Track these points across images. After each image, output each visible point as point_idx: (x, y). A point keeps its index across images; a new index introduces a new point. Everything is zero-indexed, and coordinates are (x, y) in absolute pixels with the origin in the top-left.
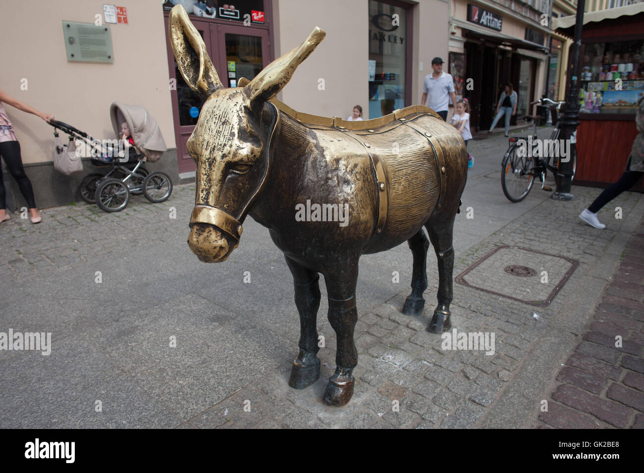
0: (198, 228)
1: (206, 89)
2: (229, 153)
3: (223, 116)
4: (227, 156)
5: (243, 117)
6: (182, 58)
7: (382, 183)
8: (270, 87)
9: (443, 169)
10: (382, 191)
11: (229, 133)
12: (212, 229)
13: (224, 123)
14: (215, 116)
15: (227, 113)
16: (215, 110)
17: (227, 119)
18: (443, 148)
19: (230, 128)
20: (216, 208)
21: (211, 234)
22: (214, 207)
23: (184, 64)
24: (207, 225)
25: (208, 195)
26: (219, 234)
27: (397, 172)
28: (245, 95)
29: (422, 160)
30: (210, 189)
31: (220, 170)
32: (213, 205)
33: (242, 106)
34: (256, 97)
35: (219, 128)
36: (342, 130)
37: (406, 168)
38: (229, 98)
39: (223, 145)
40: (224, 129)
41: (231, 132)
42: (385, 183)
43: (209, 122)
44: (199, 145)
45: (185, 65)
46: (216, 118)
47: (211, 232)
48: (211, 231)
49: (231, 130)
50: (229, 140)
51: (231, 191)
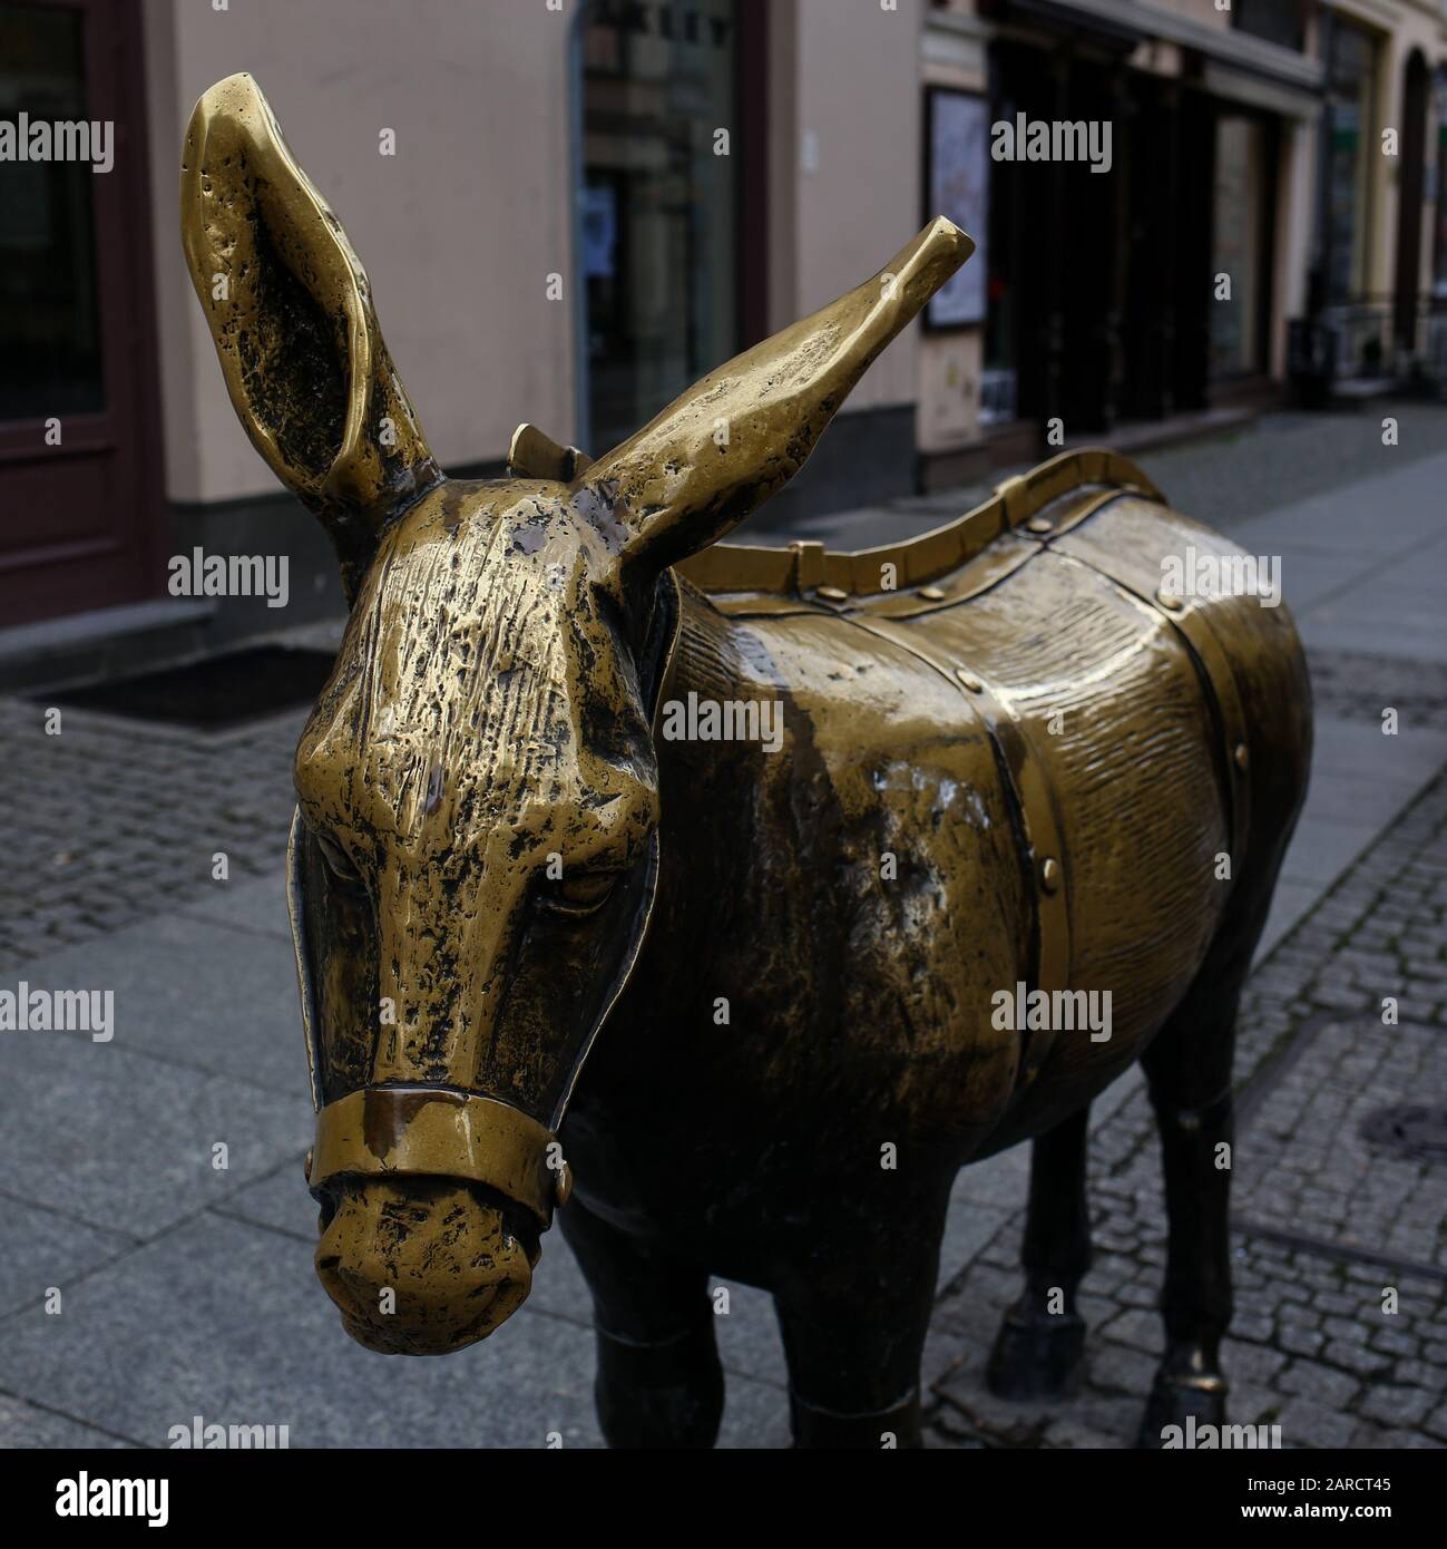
0: (393, 1199)
1: (374, 492)
2: (548, 826)
3: (501, 638)
4: (535, 843)
5: (595, 639)
6: (244, 335)
7: (1048, 857)
8: (716, 497)
9: (1240, 752)
10: (1050, 892)
11: (541, 726)
12: (463, 1198)
13: (506, 675)
14: (462, 641)
15: (517, 624)
16: (453, 608)
17: (520, 653)
18: (1233, 659)
19: (546, 703)
20: (482, 1094)
21: (461, 1226)
22: (474, 1092)
23: (252, 364)
24: (445, 1183)
25: (443, 1035)
26: (496, 1219)
27: (1093, 796)
28: (591, 531)
29: (1168, 722)
30: (451, 1004)
31: (505, 910)
32: (466, 1079)
33: (586, 588)
34: (650, 539)
35: (489, 699)
36: (840, 608)
37: (1121, 769)
38: (518, 545)
39: (513, 786)
40: (511, 704)
41: (547, 723)
42: (1058, 856)
43: (432, 672)
44: (386, 784)
45: (258, 369)
46: (466, 648)
47: (461, 1219)
48: (459, 1212)
49: (551, 710)
50: (544, 759)
51: (538, 1001)
